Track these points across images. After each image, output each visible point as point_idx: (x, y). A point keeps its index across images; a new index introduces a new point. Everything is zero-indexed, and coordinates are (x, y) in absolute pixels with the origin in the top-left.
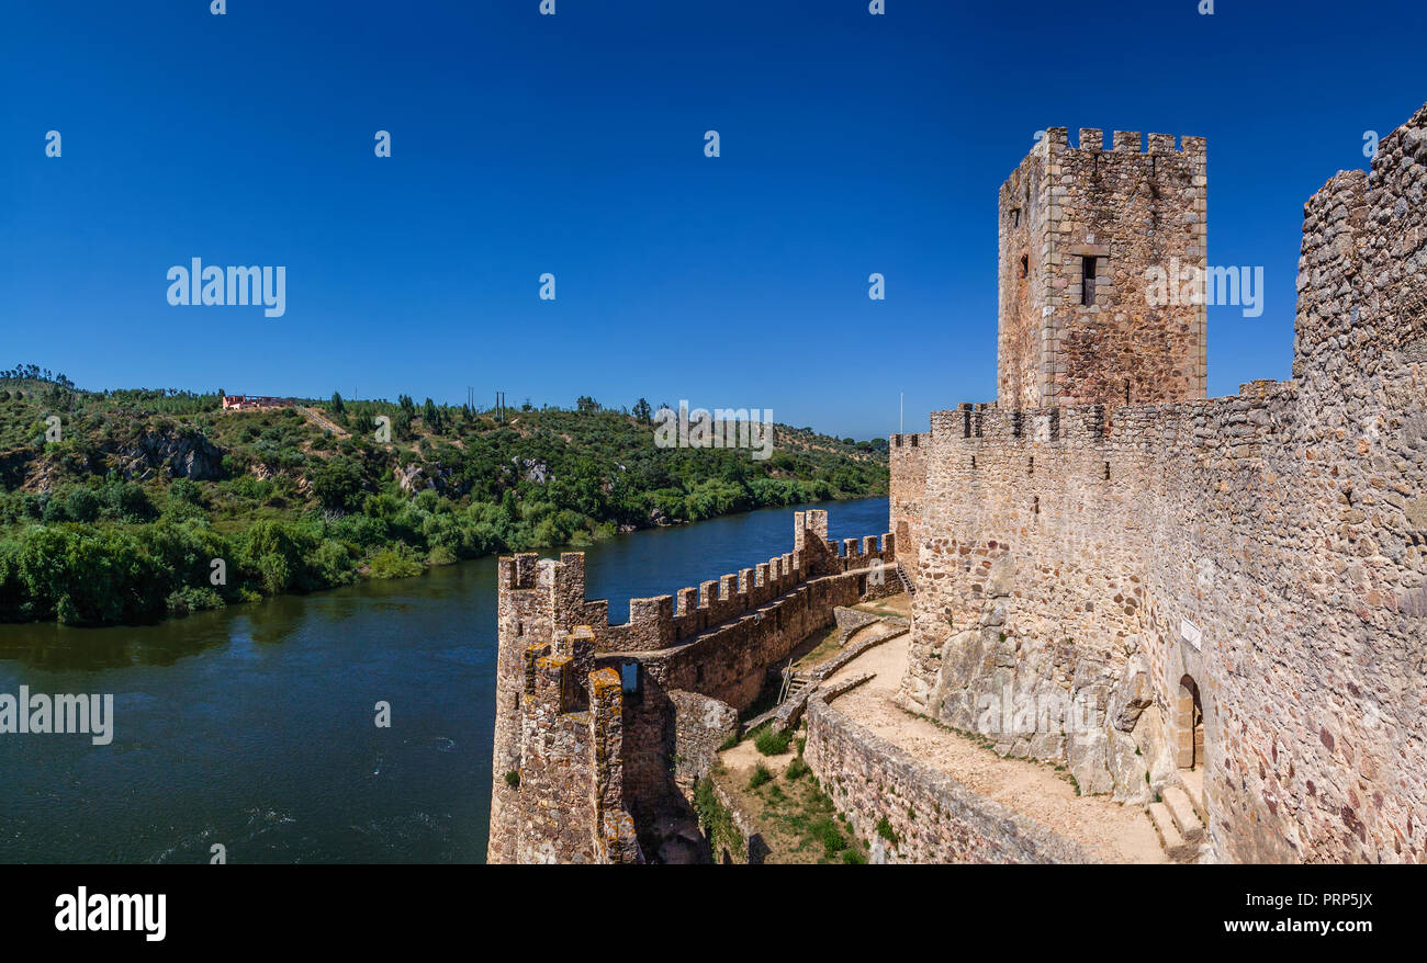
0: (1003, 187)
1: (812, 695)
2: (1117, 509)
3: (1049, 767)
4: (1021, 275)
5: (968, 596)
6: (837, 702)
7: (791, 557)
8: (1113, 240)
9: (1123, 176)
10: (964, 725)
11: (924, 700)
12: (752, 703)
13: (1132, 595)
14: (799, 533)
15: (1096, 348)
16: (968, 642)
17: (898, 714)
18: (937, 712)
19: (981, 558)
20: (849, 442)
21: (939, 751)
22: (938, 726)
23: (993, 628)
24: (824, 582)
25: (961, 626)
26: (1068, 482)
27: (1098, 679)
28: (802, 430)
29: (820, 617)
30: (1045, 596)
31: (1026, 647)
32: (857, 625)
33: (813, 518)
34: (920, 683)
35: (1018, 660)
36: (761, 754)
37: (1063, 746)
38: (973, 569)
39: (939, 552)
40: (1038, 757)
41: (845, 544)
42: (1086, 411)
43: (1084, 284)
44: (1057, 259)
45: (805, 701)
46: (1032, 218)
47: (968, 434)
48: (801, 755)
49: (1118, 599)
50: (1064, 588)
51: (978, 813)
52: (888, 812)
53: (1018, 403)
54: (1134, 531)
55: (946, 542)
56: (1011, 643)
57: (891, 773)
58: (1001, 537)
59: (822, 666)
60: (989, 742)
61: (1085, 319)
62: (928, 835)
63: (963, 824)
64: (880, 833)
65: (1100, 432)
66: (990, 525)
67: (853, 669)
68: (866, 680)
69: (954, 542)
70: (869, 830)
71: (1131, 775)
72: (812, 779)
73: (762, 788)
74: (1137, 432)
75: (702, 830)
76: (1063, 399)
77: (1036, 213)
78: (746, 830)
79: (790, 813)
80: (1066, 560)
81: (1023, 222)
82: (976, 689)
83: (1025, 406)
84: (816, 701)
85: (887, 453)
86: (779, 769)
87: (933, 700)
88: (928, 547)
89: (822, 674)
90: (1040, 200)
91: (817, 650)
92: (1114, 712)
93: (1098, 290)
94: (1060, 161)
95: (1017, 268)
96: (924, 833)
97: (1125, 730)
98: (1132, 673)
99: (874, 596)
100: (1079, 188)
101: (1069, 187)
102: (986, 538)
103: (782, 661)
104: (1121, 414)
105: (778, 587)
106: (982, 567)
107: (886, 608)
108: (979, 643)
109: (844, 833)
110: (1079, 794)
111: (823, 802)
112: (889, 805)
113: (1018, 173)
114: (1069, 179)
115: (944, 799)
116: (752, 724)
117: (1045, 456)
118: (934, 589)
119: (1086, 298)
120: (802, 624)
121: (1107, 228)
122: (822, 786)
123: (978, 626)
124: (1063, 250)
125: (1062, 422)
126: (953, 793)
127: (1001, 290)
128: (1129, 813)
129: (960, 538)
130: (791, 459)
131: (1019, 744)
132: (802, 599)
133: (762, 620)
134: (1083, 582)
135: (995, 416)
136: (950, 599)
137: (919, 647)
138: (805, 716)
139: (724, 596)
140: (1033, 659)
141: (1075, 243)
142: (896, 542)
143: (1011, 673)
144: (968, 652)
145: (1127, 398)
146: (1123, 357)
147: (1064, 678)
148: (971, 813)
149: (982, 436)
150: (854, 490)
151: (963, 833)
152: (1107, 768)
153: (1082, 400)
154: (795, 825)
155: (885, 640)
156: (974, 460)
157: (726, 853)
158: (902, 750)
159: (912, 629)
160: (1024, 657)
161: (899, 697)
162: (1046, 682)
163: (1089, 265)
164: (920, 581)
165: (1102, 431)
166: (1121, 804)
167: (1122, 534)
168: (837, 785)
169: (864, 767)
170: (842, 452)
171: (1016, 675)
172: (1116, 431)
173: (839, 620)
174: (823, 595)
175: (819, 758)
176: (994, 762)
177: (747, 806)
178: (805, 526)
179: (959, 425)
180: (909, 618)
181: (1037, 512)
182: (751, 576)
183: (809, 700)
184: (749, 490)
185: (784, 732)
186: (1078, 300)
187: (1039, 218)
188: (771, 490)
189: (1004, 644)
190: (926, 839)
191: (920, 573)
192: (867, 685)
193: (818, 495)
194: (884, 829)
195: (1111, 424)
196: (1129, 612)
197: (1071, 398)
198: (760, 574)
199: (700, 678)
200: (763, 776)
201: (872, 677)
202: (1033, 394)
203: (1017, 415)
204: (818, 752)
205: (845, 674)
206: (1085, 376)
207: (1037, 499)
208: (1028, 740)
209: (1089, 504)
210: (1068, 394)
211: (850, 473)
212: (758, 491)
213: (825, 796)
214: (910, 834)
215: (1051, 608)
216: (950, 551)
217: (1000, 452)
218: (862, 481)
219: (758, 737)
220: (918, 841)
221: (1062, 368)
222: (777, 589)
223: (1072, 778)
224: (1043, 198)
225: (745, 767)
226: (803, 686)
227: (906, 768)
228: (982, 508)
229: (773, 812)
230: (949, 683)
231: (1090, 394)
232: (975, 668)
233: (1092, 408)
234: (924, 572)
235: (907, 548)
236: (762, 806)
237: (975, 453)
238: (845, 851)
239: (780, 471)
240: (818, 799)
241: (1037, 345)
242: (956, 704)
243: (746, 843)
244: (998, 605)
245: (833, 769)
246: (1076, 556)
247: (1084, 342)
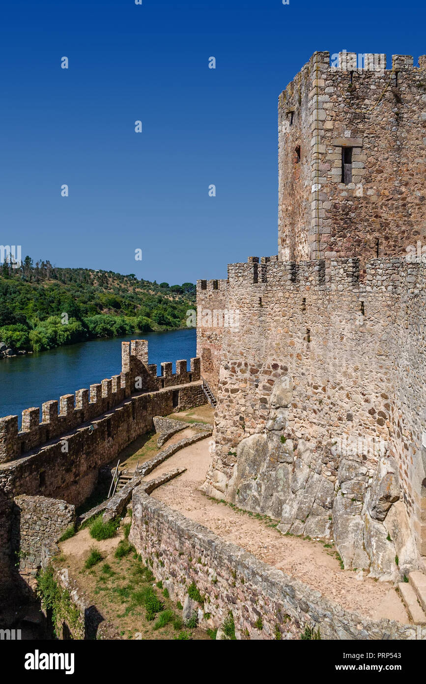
0: (281, 95)
1: (136, 488)
2: (370, 338)
3: (320, 544)
4: (295, 160)
5: (257, 406)
6: (156, 492)
7: (119, 378)
8: (365, 135)
9: (372, 87)
10: (254, 508)
11: (224, 488)
12: (87, 499)
13: (382, 409)
14: (125, 358)
15: (353, 215)
16: (257, 443)
17: (204, 500)
18: (234, 498)
19: (267, 377)
20: (165, 285)
21: (235, 529)
22: (234, 509)
23: (276, 432)
24: (145, 397)
25: (252, 431)
26: (332, 317)
27: (356, 475)
28: (127, 276)
29: (142, 425)
30: (315, 407)
31: (301, 447)
32: (172, 431)
33: (136, 346)
34: (220, 476)
35: (295, 458)
36: (94, 540)
37: (330, 528)
38: (260, 386)
39: (235, 372)
40: (311, 536)
41: (162, 367)
42: (346, 262)
43: (343, 167)
44: (322, 149)
45: (131, 493)
46: (303, 118)
47: (256, 281)
48: (127, 537)
49: (372, 412)
50: (329, 401)
51: (265, 579)
52: (196, 578)
53: (293, 256)
54: (383, 357)
55: (240, 365)
56: (289, 444)
57: (199, 547)
58: (281, 360)
59: (144, 464)
60: (273, 522)
61: (344, 194)
62: (227, 596)
63: (254, 587)
64: (190, 596)
65: (357, 278)
66: (273, 352)
67: (169, 465)
68: (178, 474)
69: (246, 364)
70: (181, 594)
71: (383, 557)
72: (136, 556)
73: (94, 568)
74: (385, 277)
75: (44, 610)
76: (328, 253)
77: (306, 115)
78: (82, 605)
79: (118, 586)
80: (331, 380)
81: (297, 121)
82: (263, 480)
83: (298, 260)
84: (139, 492)
85: (194, 294)
86: (109, 549)
87: (230, 489)
88: (226, 368)
89: (144, 471)
90: (309, 105)
91: (140, 452)
92: (370, 504)
93: (354, 172)
94: (324, 76)
95: (292, 155)
96: (224, 595)
97: (378, 519)
98: (383, 473)
99: (184, 407)
100: (339, 96)
101: (331, 95)
102: (270, 361)
103: (111, 462)
104: (372, 265)
105: (108, 403)
106: (268, 385)
107: (194, 417)
108: (266, 444)
109: (160, 597)
110: (343, 568)
111: (144, 574)
112: (197, 572)
113: (292, 85)
114: (331, 90)
115: (239, 567)
116: (87, 516)
117: (315, 297)
118: (231, 401)
119: (345, 178)
120: (128, 431)
121: (361, 126)
122: (144, 561)
123: (265, 430)
124: (326, 142)
125: (327, 271)
126: (246, 562)
127: (280, 172)
128: (382, 588)
129: (250, 361)
130: (119, 299)
131: (295, 524)
132: (128, 412)
133: (95, 431)
134: (344, 397)
135: (276, 266)
136: (243, 409)
137: (220, 446)
138: (130, 506)
139: (63, 412)
140: (306, 456)
141: (336, 137)
142: (202, 364)
143: (290, 467)
144: (257, 451)
145: (377, 252)
146: (373, 222)
147: (329, 474)
148: (260, 579)
149: (266, 281)
150: (168, 324)
151: (254, 594)
152: (364, 549)
153: (342, 254)
154: (122, 595)
155: (194, 442)
156: (260, 300)
157: (65, 627)
158: (207, 528)
159: (215, 432)
160: (299, 456)
161: (204, 486)
162: (316, 476)
163: (347, 154)
164: (221, 395)
165: (358, 277)
166: (376, 580)
167: (373, 359)
168: (155, 559)
169: (177, 544)
170: (159, 294)
171: (294, 469)
172: (369, 277)
173: (157, 427)
174: (145, 408)
175: (142, 538)
176: (277, 538)
177: (83, 584)
178: (130, 353)
179: (249, 273)
180: (212, 424)
181: (309, 341)
182: (86, 395)
183: (134, 492)
184: (84, 325)
185: (113, 519)
186: (339, 180)
187: (309, 119)
188: (103, 325)
189: (285, 445)
190: (226, 600)
191: (220, 389)
192: (179, 478)
193: (140, 328)
194: (193, 592)
195: (365, 272)
196: (380, 423)
197: (334, 253)
198: (93, 393)
199: (42, 482)
200: (96, 557)
201: (183, 471)
202: (304, 249)
203: (293, 266)
204: (141, 534)
205: (162, 470)
206: (344, 236)
207: (309, 331)
208: (303, 522)
209: (349, 335)
210: (331, 250)
211: (165, 310)
212: (92, 326)
213: (146, 568)
214: (213, 596)
215: (320, 417)
216: (243, 372)
217: (281, 294)
218: (175, 317)
219: (92, 526)
220: (220, 601)
221: (328, 230)
222: (106, 405)
223: (338, 554)
224: (312, 103)
225: (81, 552)
226: (129, 481)
227: (210, 543)
228: (267, 338)
229: (103, 586)
230: (242, 475)
231: (349, 249)
232: (262, 464)
233: (350, 260)
234: (224, 387)
235: (210, 369)
236: (95, 583)
237: (261, 295)
238: (163, 612)
239: (109, 309)
240: (141, 572)
241: (307, 213)
242: (248, 492)
243: (82, 616)
244: (280, 415)
245: (153, 546)
246: (339, 376)
247: (344, 211)
